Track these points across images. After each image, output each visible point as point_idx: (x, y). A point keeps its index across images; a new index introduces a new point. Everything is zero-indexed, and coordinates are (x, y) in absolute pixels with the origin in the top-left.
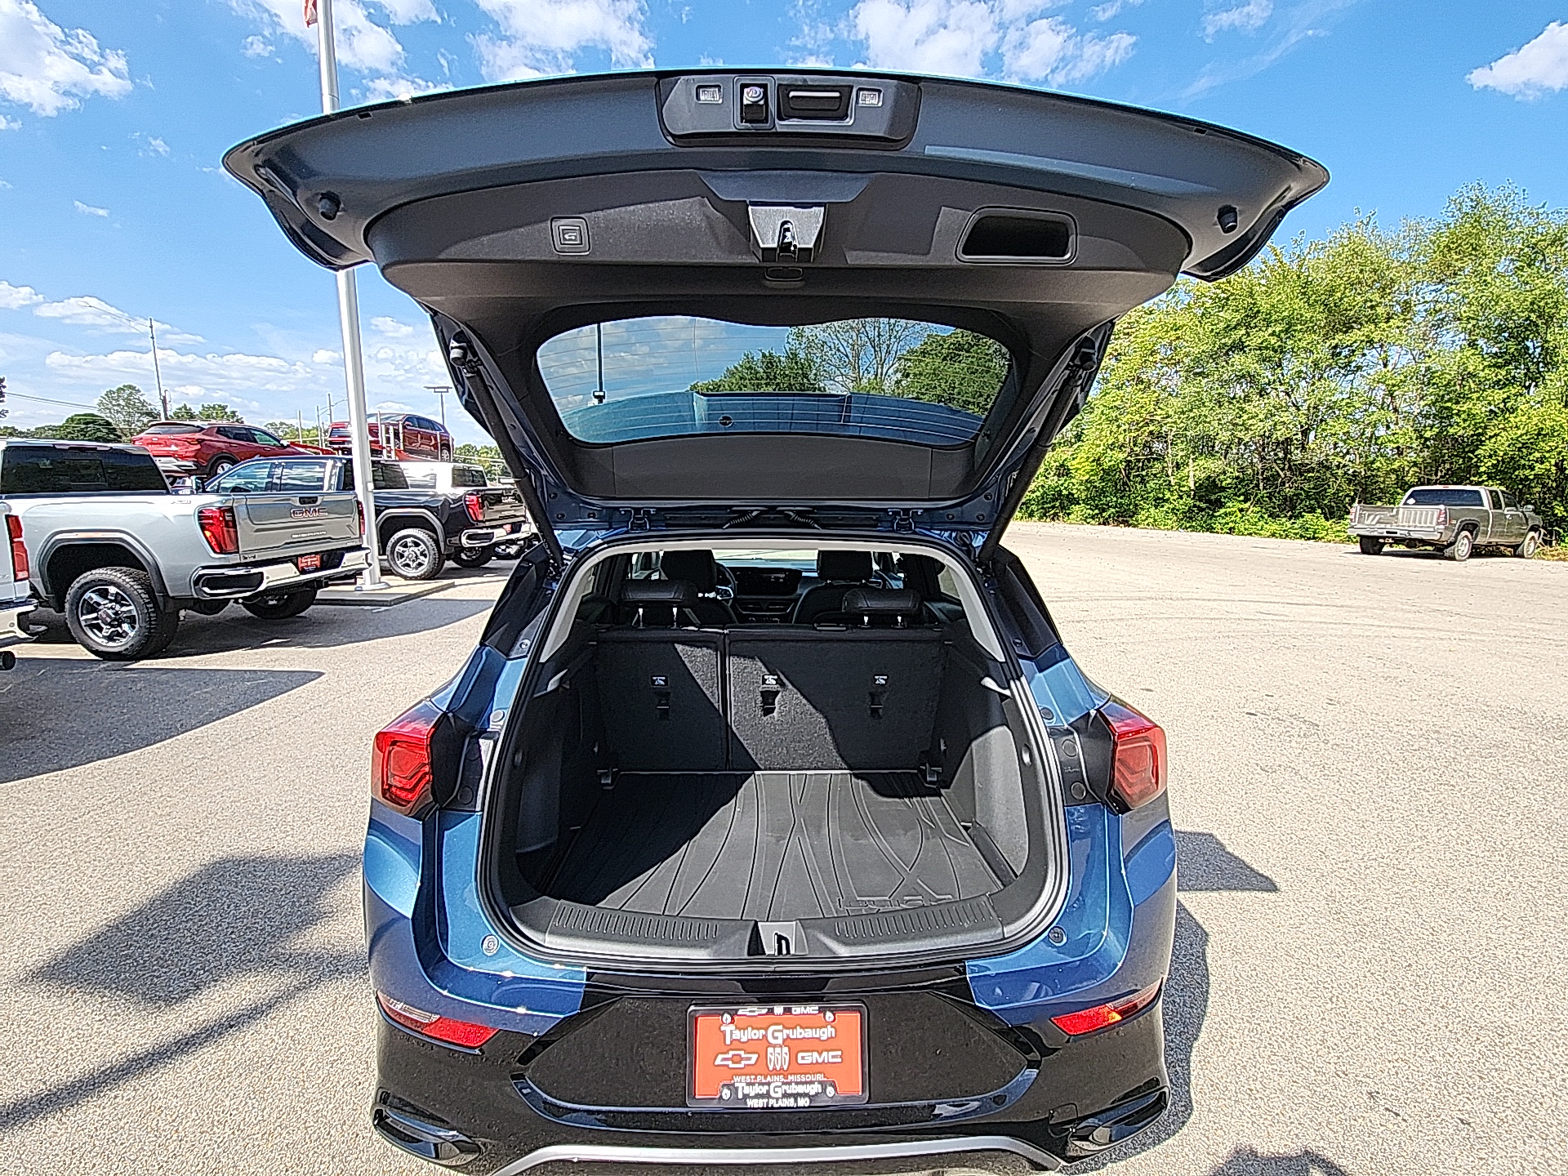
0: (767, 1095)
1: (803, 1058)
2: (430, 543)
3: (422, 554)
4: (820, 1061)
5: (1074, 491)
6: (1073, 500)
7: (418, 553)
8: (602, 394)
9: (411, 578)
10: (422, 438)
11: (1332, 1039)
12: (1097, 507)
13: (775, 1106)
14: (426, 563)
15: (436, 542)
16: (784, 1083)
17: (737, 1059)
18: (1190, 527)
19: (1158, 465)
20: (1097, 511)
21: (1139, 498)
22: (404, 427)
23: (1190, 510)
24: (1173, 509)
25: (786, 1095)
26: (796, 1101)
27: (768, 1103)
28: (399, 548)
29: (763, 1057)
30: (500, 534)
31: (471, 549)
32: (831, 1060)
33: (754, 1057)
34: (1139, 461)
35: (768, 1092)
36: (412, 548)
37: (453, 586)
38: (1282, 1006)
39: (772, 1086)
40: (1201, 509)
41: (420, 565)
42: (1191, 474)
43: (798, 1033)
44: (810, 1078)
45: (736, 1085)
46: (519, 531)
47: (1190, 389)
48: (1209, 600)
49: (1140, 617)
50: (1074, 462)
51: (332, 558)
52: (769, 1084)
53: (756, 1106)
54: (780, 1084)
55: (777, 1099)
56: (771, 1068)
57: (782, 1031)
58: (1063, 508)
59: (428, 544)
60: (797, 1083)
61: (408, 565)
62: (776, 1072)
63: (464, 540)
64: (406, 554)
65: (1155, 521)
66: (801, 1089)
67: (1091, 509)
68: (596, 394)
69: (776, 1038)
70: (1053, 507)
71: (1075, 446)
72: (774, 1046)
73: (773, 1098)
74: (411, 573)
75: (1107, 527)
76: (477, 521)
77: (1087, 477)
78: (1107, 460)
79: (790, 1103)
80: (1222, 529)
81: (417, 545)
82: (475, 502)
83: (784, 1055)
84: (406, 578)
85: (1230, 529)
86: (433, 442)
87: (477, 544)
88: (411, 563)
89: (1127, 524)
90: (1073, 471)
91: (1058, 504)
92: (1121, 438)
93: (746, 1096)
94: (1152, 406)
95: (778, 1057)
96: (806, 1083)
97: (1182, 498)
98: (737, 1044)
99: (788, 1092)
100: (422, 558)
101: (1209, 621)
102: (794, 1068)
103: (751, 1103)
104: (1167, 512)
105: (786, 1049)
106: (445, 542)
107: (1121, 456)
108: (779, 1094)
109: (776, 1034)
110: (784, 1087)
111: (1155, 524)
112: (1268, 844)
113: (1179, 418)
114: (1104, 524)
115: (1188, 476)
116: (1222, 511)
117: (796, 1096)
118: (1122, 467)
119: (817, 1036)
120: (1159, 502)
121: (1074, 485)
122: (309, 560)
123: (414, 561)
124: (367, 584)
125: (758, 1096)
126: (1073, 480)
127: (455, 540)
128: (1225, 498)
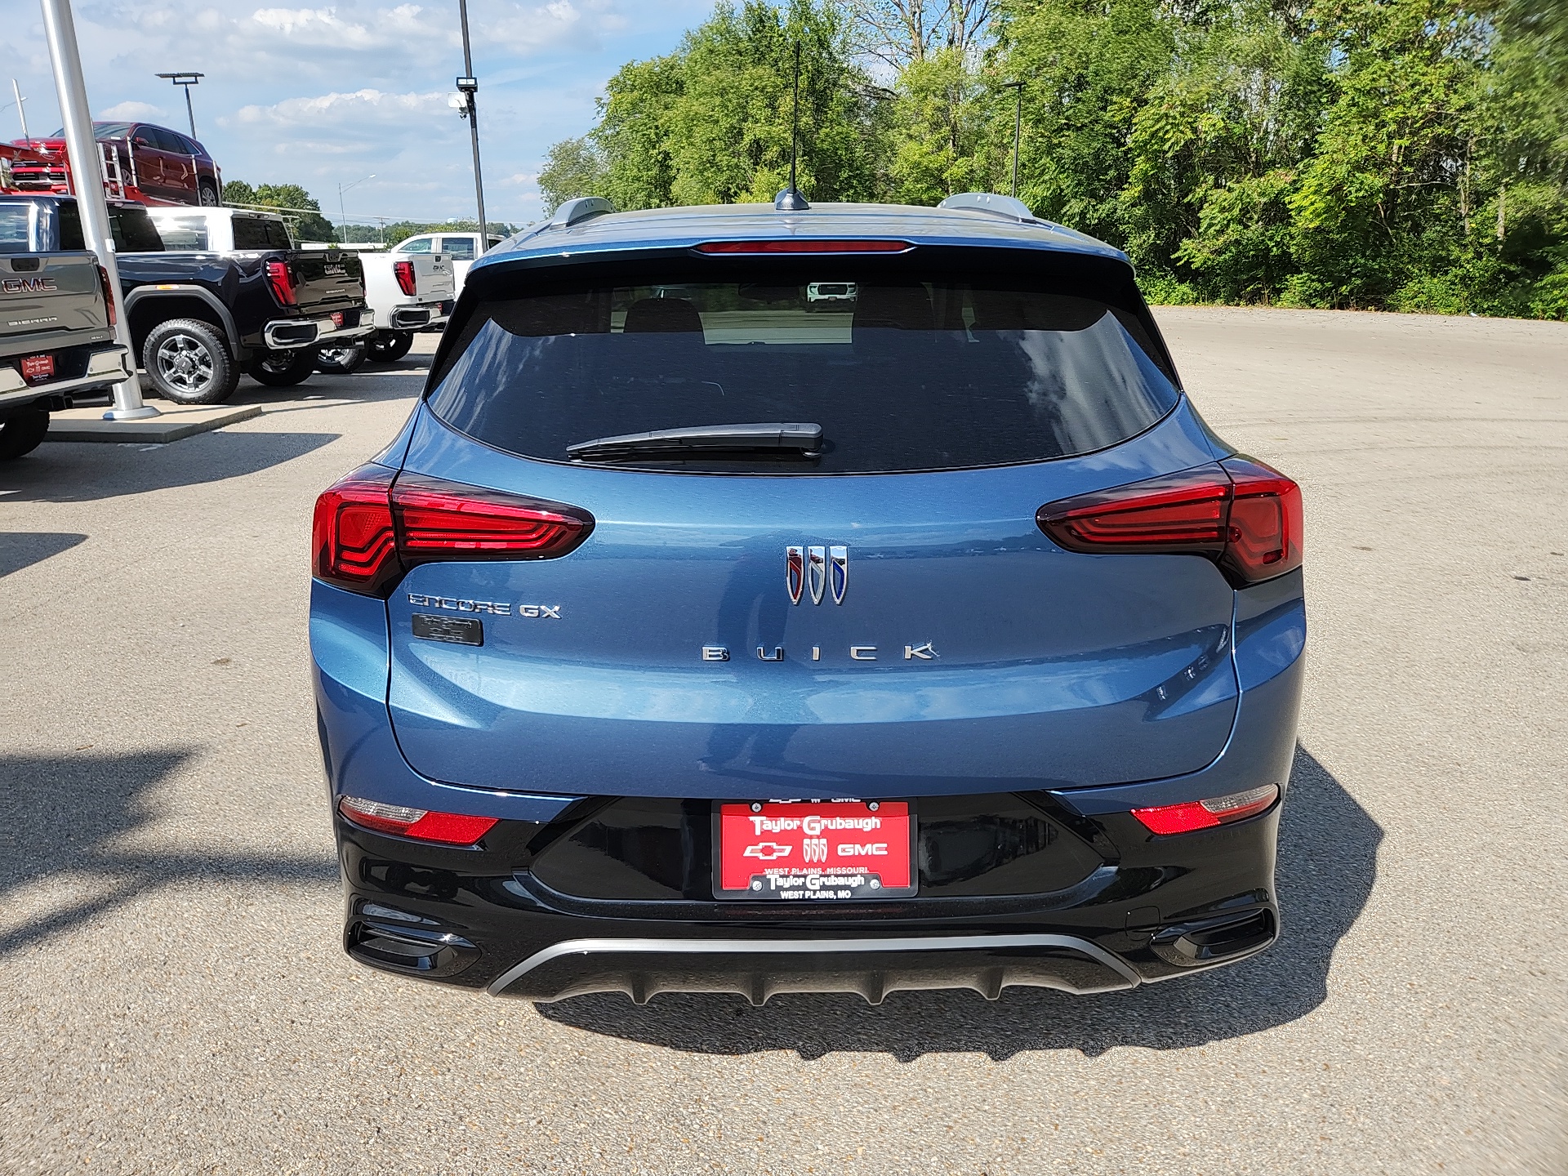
0: (804, 888)
1: (844, 850)
2: (213, 342)
3: (203, 361)
4: (863, 853)
5: (1292, 250)
6: (1287, 265)
7: (195, 358)
8: (471, 82)
9: (189, 402)
10: (166, 166)
11: (1534, 939)
12: (1330, 277)
13: (812, 897)
14: (210, 377)
15: (224, 340)
16: (821, 876)
17: (768, 851)
18: (1488, 308)
19: (1444, 201)
20: (1328, 284)
21: (1405, 259)
22: (134, 147)
23: (1494, 278)
24: (1463, 278)
25: (824, 888)
26: (836, 894)
27: (804, 895)
28: (163, 352)
29: (798, 851)
30: (326, 328)
31: (279, 353)
32: (875, 853)
33: (788, 849)
34: (1409, 190)
35: (804, 883)
36: (184, 353)
37: (258, 413)
38: (1474, 906)
39: (809, 878)
40: (1511, 277)
41: (201, 379)
42: (1501, 214)
43: (839, 823)
44: (852, 871)
45: (768, 877)
46: (356, 324)
47: (1512, 54)
48: (1493, 420)
49: (1372, 447)
50: (1296, 197)
51: (71, 361)
52: (805, 876)
53: (790, 898)
54: (818, 876)
55: (815, 891)
56: (807, 860)
57: (819, 822)
58: (1270, 279)
59: (212, 344)
60: (837, 876)
61: (182, 381)
62: (811, 865)
63: (269, 337)
64: (176, 361)
65: (1431, 298)
66: (841, 881)
67: (1319, 280)
68: (462, 82)
69: (813, 829)
70: (1253, 279)
71: (1301, 166)
72: (811, 837)
73: (810, 890)
74: (187, 392)
75: (1346, 313)
76: (288, 305)
77: (1317, 223)
78: (1353, 189)
79: (830, 895)
80: (1544, 312)
81: (192, 346)
82: (282, 274)
83: (822, 846)
84: (180, 401)
85: (1559, 311)
86: (186, 174)
87: (289, 345)
88: (186, 376)
89: (1382, 307)
90: (1293, 213)
91: (1261, 273)
92: (1381, 148)
93: (780, 888)
94: (1442, 90)
95: (815, 849)
96: (847, 876)
97: (1480, 258)
98: (767, 835)
99: (827, 883)
100: (203, 368)
101: (1485, 452)
102: (834, 860)
103: (784, 895)
104: (1453, 283)
105: (824, 841)
106: (239, 343)
107: (1378, 182)
108: (815, 885)
109: (812, 825)
110: (822, 879)
111: (1428, 307)
112: (1503, 737)
113: (1488, 109)
114: (1341, 307)
115: (1496, 218)
116: (1549, 279)
117: (836, 889)
118: (1379, 200)
119: (860, 827)
120: (1439, 265)
121: (1292, 238)
122: (37, 363)
123: (189, 373)
124: (124, 410)
125: (793, 888)
126: (1293, 230)
127: (252, 339)
128: (1555, 255)
